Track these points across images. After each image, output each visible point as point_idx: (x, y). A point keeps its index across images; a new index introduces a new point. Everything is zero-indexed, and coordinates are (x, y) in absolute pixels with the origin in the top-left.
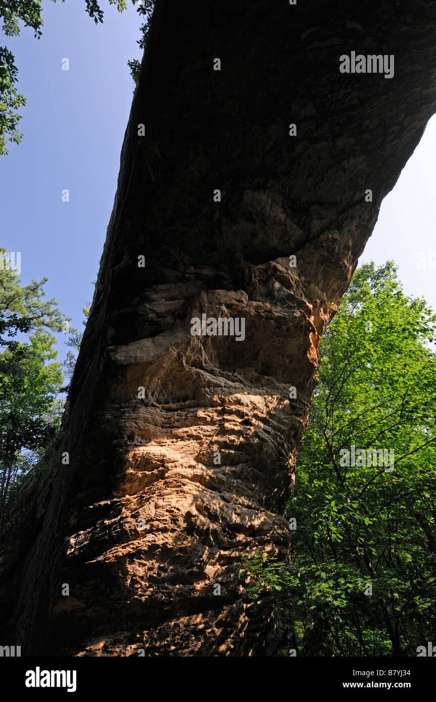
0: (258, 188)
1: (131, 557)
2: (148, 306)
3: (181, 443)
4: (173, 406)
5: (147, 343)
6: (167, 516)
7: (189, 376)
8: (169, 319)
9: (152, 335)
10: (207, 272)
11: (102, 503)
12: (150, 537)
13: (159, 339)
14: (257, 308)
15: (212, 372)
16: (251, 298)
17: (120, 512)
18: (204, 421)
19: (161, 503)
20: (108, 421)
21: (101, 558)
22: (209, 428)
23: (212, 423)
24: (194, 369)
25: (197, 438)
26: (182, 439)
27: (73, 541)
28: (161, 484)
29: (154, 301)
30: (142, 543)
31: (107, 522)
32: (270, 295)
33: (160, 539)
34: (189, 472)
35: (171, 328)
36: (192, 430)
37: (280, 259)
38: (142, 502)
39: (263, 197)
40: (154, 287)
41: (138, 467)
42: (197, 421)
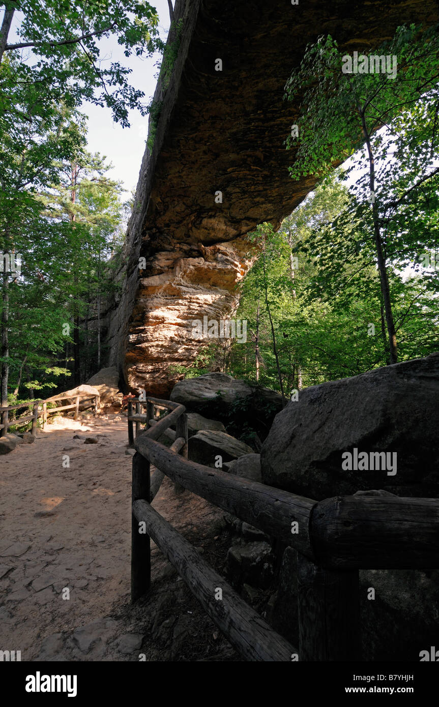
0: (210, 217)
1: (150, 347)
2: (157, 262)
3: (171, 311)
4: (169, 298)
5: (156, 278)
6: (163, 337)
7: (176, 289)
8: (166, 269)
9: (159, 274)
10: (185, 247)
11: (141, 328)
12: (157, 342)
13: (161, 276)
14: (208, 266)
15: (187, 287)
16: (206, 260)
17: (146, 333)
18: (182, 305)
19: (161, 333)
20: (142, 303)
21: (140, 345)
22: (184, 307)
23: (185, 305)
24: (177, 287)
25: (178, 310)
26: (172, 310)
27: (131, 337)
28: (161, 325)
29: (159, 260)
30: (155, 344)
31: (142, 335)
32: (216, 260)
33: (160, 343)
34: (174, 322)
35: (167, 272)
36: (176, 307)
37: (223, 244)
38: (154, 331)
39: (213, 221)
40: (160, 253)
41: (154, 319)
42: (178, 304)
